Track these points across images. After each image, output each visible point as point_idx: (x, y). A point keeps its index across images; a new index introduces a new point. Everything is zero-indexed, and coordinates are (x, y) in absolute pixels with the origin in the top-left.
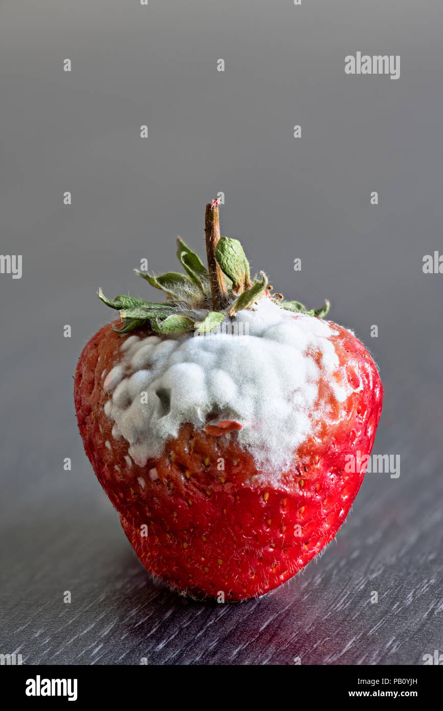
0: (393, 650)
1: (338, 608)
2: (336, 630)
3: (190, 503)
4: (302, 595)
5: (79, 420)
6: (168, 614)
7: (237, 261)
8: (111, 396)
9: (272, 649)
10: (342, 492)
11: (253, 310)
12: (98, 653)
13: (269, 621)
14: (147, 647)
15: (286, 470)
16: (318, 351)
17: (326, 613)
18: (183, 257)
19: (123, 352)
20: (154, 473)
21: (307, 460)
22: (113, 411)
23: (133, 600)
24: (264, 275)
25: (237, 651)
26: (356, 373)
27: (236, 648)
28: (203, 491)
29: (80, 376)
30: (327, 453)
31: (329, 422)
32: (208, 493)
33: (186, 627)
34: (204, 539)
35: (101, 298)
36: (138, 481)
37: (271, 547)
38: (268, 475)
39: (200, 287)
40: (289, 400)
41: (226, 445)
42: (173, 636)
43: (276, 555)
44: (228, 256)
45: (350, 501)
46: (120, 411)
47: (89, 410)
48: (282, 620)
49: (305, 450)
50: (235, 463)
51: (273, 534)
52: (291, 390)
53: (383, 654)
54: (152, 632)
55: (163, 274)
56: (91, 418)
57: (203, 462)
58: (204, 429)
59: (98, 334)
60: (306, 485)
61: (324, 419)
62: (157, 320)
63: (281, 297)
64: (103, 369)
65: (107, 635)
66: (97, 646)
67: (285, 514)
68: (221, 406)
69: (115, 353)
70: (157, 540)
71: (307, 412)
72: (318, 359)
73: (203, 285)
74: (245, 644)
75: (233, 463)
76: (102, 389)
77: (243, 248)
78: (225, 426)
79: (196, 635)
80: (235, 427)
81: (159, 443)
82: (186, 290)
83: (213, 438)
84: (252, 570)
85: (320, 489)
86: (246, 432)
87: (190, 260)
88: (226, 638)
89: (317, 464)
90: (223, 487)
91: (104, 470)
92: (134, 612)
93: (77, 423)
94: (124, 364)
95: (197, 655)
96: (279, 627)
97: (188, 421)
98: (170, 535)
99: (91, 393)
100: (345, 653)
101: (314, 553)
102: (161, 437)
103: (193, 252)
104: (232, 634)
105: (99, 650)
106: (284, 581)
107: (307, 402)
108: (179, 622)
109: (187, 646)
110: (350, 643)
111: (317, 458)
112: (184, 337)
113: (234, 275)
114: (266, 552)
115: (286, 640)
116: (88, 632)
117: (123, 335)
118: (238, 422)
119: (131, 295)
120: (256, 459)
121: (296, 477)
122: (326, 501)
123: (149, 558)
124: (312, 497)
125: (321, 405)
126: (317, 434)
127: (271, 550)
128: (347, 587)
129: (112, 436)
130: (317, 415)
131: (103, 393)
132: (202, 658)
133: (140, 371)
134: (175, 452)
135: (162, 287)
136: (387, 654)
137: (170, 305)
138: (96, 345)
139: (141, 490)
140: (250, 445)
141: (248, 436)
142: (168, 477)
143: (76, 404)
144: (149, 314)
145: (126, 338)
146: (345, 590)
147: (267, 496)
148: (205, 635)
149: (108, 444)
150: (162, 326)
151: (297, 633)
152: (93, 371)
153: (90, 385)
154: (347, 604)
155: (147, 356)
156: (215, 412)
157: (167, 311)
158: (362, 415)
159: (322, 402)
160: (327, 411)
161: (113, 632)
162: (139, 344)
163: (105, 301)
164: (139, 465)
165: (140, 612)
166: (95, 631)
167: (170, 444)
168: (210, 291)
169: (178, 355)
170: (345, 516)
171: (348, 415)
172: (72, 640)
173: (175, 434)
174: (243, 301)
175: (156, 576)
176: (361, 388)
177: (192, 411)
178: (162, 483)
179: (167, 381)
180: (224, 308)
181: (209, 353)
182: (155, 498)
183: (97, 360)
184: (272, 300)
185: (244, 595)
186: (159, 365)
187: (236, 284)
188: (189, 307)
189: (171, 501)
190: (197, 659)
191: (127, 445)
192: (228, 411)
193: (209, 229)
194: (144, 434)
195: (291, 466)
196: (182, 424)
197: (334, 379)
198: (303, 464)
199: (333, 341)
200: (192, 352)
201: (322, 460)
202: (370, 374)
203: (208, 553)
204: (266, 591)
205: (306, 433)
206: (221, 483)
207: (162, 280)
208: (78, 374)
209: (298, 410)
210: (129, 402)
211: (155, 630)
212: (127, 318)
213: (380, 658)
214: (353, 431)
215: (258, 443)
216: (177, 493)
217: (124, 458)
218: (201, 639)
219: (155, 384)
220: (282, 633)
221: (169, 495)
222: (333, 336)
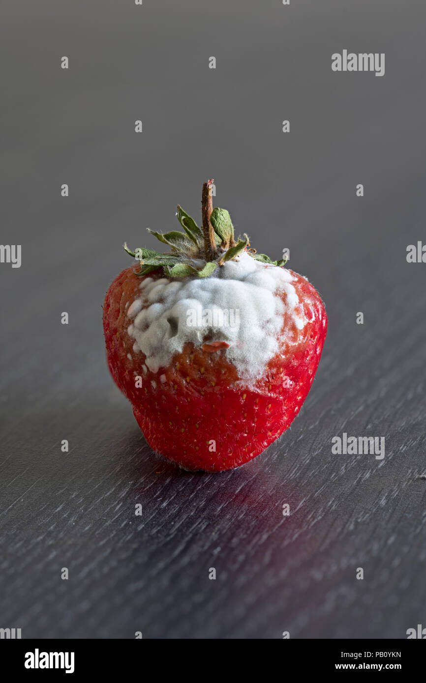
0: (333, 508)
1: (291, 477)
2: (291, 493)
3: (189, 400)
4: (264, 467)
5: (107, 338)
6: (168, 481)
7: (226, 225)
8: (133, 322)
9: (245, 507)
10: (297, 395)
11: (237, 261)
12: (119, 509)
13: (242, 486)
14: (155, 505)
15: (259, 377)
16: (284, 292)
17: (282, 480)
18: (183, 220)
19: (141, 289)
20: (163, 378)
21: (274, 371)
22: (135, 332)
23: (141, 471)
24: (247, 236)
25: (220, 507)
26: (310, 308)
27: (219, 506)
28: (199, 391)
29: (108, 306)
30: (289, 366)
31: (291, 344)
32: (203, 393)
33: (182, 491)
34: (197, 426)
35: (126, 250)
36: (151, 383)
37: (246, 433)
38: (247, 381)
39: (196, 243)
40: (263, 327)
41: (217, 359)
42: (173, 497)
43: (249, 439)
44: (220, 221)
45: (302, 400)
46: (140, 333)
47: (115, 331)
48: (251, 486)
49: (273, 364)
50: (223, 372)
51: (248, 423)
52: (265, 320)
53: (326, 511)
54: (157, 494)
55: (168, 233)
56: (117, 337)
57: (200, 371)
58: (202, 347)
59: (121, 276)
60: (274, 389)
61: (288, 341)
62: (168, 267)
63: (255, 251)
64: (127, 302)
65: (125, 496)
66: (118, 504)
67: (257, 410)
68: (215, 331)
69: (136, 289)
70: (161, 426)
71: (276, 337)
72: (284, 298)
73: (197, 241)
74: (226, 503)
75: (221, 372)
76: (126, 315)
77: (230, 216)
78: (217, 345)
79: (189, 496)
80: (224, 346)
81: (168, 356)
82: (185, 245)
83: (208, 353)
84: (230, 449)
85: (282, 392)
86: (232, 350)
87: (188, 223)
88: (211, 499)
89: (281, 373)
90: (213, 390)
91: (125, 375)
92: (142, 480)
93: (105, 340)
94: (143, 298)
95: (191, 511)
96: (249, 491)
97: (190, 341)
98: (172, 423)
99: (117, 319)
100: (299, 510)
101: (276, 438)
102: (170, 352)
103: (190, 217)
104: (216, 495)
105: (120, 507)
106: (253, 458)
107: (276, 329)
108: (176, 487)
109: (183, 504)
110: (302, 502)
111: (282, 369)
112: (187, 279)
113: (224, 235)
114: (242, 436)
115: (255, 500)
116: (111, 494)
117: (141, 277)
118: (227, 342)
119: (147, 248)
120: (238, 369)
121: (266, 383)
122: (286, 400)
123: (154, 439)
124: (277, 397)
125: (286, 331)
126: (282, 352)
127: (246, 435)
128: (297, 461)
129: (133, 350)
130: (283, 339)
131: (127, 319)
132: (195, 513)
133: (155, 304)
134: (180, 362)
135: (169, 243)
136: (329, 510)
137: (175, 256)
138: (120, 284)
139: (153, 391)
140: (234, 359)
141: (234, 352)
142: (174, 381)
143: (104, 326)
144: (161, 262)
145: (143, 279)
146: (295, 464)
147: (245, 396)
148: (196, 496)
149: (129, 356)
150: (171, 272)
151: (263, 495)
152: (118, 302)
153: (116, 313)
154: (298, 474)
155: (160, 293)
156: (210, 335)
157: (174, 260)
158: (314, 339)
159: (287, 329)
160: (290, 335)
161: (128, 493)
162: (153, 284)
163: (129, 252)
164: (153, 371)
165: (146, 479)
166: (116, 493)
167: (176, 357)
168: (203, 245)
169: (183, 293)
170: (298, 411)
171: (304, 339)
172: (99, 500)
173: (180, 350)
174: (231, 254)
175: (158, 452)
176: (314, 319)
177: (194, 334)
178: (169, 385)
179: (176, 312)
180: (215, 259)
181: (206, 292)
182: (163, 396)
183: (122, 294)
184: (248, 254)
185: (224, 467)
186: (170, 299)
187: (224, 242)
188: (189, 258)
189: (175, 398)
190: (192, 514)
191: (144, 357)
192: (220, 334)
193: (205, 201)
194: (157, 350)
195: (263, 375)
196: (185, 343)
197: (295, 313)
198: (271, 374)
199: (294, 285)
200: (194, 291)
201: (285, 371)
202: (320, 309)
203: (200, 436)
204: (239, 465)
205: (275, 351)
206: (212, 386)
207: (168, 237)
208: (106, 305)
209: (270, 335)
210: (146, 326)
211: (159, 492)
212: (145, 265)
213: (324, 513)
214: (307, 351)
215: (240, 357)
216: (180, 392)
217: (141, 366)
218: (193, 499)
219: (167, 314)
220: (252, 495)
221: (174, 394)
222: (293, 281)
